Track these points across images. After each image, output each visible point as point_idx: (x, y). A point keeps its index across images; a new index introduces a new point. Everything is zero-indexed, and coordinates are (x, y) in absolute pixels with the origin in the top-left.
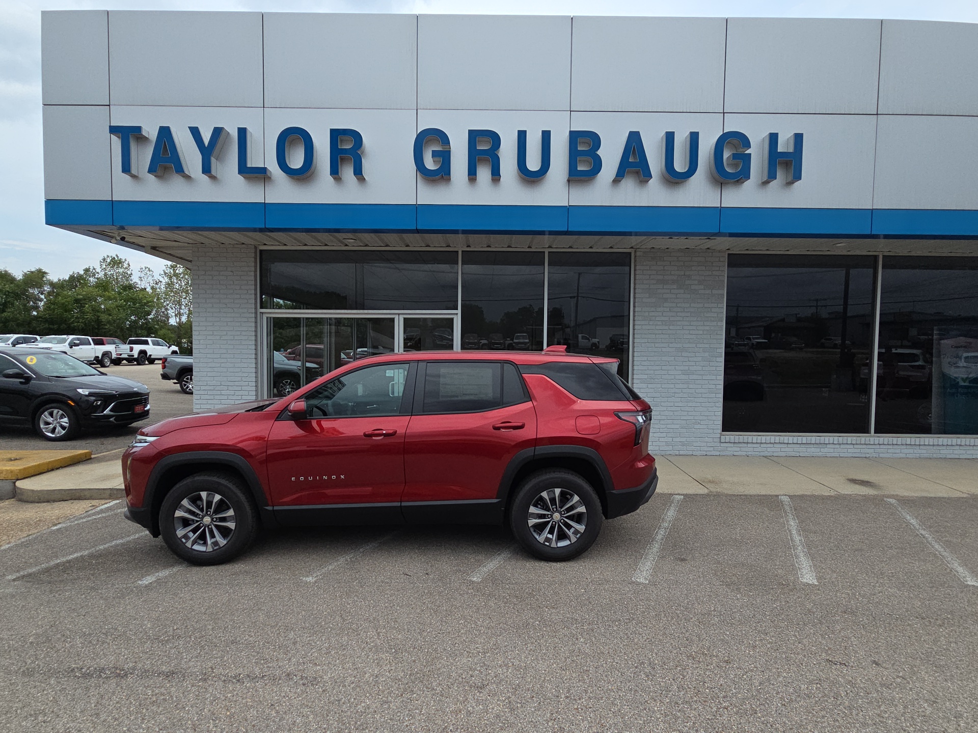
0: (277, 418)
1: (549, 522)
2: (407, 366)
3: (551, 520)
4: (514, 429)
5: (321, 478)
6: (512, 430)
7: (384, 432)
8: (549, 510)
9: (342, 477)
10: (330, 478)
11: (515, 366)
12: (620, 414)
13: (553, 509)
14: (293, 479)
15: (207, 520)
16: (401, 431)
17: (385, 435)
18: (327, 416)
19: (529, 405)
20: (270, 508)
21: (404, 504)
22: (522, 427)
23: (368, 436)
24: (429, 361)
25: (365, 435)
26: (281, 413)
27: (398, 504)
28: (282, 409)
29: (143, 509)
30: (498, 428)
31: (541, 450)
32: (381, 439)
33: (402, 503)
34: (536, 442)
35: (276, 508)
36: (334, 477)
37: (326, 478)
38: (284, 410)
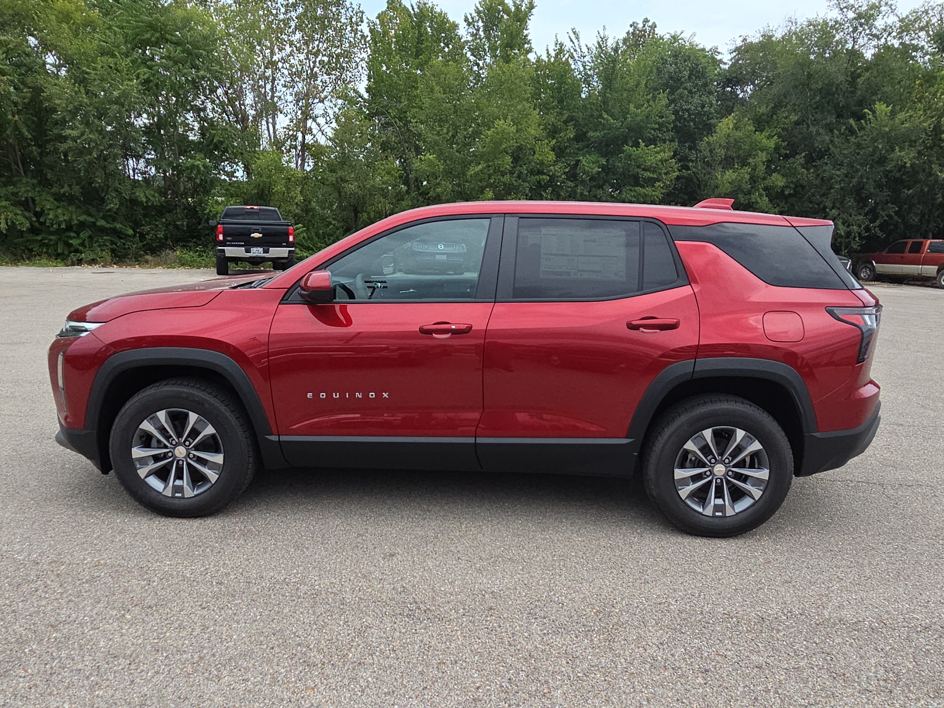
0: (282, 300)
1: (710, 482)
2: (486, 222)
3: (712, 479)
4: (661, 330)
5: (352, 395)
6: (658, 331)
7: (453, 327)
8: (703, 465)
9: (385, 395)
10: (366, 396)
11: (664, 227)
12: (837, 311)
13: (710, 461)
14: (310, 395)
15: (181, 452)
16: (479, 325)
17: (454, 332)
18: (354, 298)
19: (686, 290)
20: (274, 438)
21: (480, 440)
22: (673, 326)
23: (426, 332)
24: (523, 216)
25: (423, 331)
26: (287, 292)
27: (471, 440)
28: (289, 286)
29: (84, 432)
30: (636, 328)
31: (707, 364)
32: (446, 339)
33: (477, 439)
34: (698, 351)
35: (283, 438)
36: (372, 395)
37: (360, 397)
38: (293, 288)
